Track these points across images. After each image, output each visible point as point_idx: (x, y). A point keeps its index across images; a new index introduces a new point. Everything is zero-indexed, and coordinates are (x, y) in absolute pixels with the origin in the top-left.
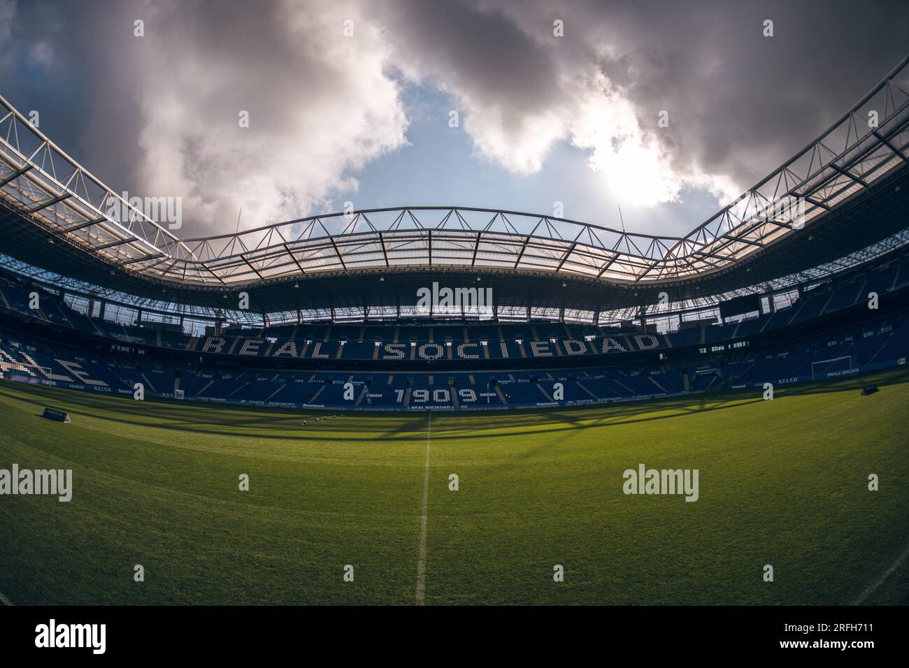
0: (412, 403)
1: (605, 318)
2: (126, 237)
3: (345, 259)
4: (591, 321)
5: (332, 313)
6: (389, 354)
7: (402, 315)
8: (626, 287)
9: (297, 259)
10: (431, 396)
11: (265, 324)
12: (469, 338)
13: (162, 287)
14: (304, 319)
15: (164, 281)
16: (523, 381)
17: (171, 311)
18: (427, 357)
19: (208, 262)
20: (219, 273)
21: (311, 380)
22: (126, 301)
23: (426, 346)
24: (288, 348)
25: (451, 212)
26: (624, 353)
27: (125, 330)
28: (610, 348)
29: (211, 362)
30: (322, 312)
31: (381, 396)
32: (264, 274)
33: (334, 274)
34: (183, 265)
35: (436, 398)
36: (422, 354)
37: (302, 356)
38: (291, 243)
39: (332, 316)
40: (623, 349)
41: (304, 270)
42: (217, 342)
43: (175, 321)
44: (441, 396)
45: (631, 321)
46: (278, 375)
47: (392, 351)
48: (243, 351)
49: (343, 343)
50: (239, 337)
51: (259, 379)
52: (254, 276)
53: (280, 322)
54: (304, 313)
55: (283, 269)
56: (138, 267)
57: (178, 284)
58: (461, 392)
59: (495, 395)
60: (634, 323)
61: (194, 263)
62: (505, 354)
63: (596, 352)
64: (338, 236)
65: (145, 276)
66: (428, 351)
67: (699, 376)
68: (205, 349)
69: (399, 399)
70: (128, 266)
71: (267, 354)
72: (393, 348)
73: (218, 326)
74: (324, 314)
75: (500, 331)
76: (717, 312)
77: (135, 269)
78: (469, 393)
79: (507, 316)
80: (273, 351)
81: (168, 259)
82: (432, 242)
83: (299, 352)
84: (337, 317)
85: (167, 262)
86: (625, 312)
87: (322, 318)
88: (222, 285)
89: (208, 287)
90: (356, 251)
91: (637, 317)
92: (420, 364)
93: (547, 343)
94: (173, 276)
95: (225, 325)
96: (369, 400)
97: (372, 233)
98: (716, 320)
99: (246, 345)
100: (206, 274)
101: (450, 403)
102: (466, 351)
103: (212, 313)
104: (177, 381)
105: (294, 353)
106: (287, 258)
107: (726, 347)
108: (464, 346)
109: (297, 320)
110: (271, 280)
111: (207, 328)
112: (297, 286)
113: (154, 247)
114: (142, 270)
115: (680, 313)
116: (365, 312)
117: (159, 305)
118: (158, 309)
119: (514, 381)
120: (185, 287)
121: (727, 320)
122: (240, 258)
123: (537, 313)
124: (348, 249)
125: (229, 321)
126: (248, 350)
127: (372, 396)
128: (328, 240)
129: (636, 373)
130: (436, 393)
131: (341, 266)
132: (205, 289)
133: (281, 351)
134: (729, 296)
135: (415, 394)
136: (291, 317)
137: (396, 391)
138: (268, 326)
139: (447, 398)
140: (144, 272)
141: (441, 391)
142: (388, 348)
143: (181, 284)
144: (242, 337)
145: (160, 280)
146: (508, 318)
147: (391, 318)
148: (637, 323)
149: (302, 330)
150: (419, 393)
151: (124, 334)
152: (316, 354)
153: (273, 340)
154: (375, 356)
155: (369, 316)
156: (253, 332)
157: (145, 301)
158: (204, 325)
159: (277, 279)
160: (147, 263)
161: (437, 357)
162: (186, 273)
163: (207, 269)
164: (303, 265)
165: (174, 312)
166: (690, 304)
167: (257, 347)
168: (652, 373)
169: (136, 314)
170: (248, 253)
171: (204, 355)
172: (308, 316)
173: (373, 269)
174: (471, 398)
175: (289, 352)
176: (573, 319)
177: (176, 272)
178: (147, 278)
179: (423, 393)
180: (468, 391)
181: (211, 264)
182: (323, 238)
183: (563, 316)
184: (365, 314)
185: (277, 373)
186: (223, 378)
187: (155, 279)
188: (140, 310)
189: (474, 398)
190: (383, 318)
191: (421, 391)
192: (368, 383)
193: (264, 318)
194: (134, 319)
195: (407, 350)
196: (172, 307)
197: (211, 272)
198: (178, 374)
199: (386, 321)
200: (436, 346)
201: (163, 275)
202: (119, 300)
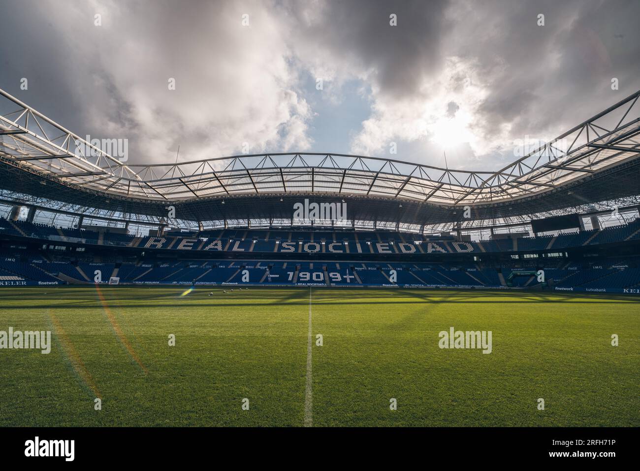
0: (299, 281)
1: (428, 230)
2: (58, 153)
3: (257, 186)
4: (418, 231)
5: (248, 222)
6: (284, 248)
7: (294, 224)
8: (447, 208)
9: (223, 184)
10: (311, 276)
11: (200, 229)
12: (336, 240)
13: (106, 199)
14: (229, 226)
15: (108, 194)
16: (372, 269)
17: (117, 218)
18: (309, 251)
19: (150, 182)
20: (160, 191)
21: (231, 266)
22: (64, 209)
23: (309, 244)
24: (216, 245)
25: (327, 157)
26: (444, 254)
27: (61, 233)
28: (434, 250)
29: (153, 255)
30: (241, 221)
31: (278, 276)
32: (199, 193)
33: (250, 195)
34: (127, 183)
35: (314, 278)
36: (306, 249)
37: (226, 249)
38: (219, 172)
39: (248, 224)
40: (443, 251)
41: (229, 192)
42: (159, 241)
43: (120, 225)
44: (318, 276)
45: (449, 232)
46: (206, 263)
47: (286, 247)
48: (180, 247)
49: (255, 242)
50: (178, 237)
51: (191, 266)
52: (191, 194)
53: (211, 227)
54: (229, 221)
55: (213, 190)
56: (77, 181)
57: (122, 197)
58: (331, 275)
59: (353, 277)
60: (451, 234)
61: (138, 182)
62: (360, 251)
63: (423, 252)
64: (253, 169)
65: (86, 189)
66: (311, 247)
67: (515, 276)
68: (147, 245)
69: (290, 278)
70: (64, 179)
71: (199, 248)
72: (288, 245)
73: (161, 230)
74: (243, 223)
75: (356, 236)
76: (529, 228)
77: (73, 182)
78: (336, 275)
79: (361, 227)
80: (204, 247)
81: (111, 177)
82: (314, 176)
83: (223, 247)
84: (252, 225)
85: (110, 179)
86: (444, 226)
87: (241, 225)
88: (165, 200)
89: (151, 200)
90: (264, 181)
91: (454, 230)
92: (305, 256)
93: (387, 244)
94: (119, 191)
95: (166, 229)
96: (269, 279)
97: (275, 168)
98: (527, 234)
99: (184, 242)
100: (150, 191)
101: (324, 282)
102: (335, 248)
103: (156, 220)
104: (116, 271)
105: (219, 248)
106: (216, 183)
107: (540, 255)
108: (333, 244)
109: (224, 226)
110: (204, 198)
111: (150, 231)
112: (223, 203)
113: (95, 166)
114: (82, 184)
115: (492, 228)
116: (270, 222)
117: (103, 213)
118: (103, 216)
119: (366, 269)
120: (130, 200)
121: (540, 234)
122: (178, 181)
123: (381, 225)
124: (260, 179)
125: (171, 226)
126: (184, 246)
127: (272, 276)
128: (245, 172)
129: (455, 269)
130: (314, 275)
131: (254, 191)
132: (149, 202)
133: (211, 246)
134: (542, 216)
135: (301, 275)
136: (219, 224)
137: (288, 273)
138: (202, 229)
139: (322, 278)
140: (85, 186)
141: (318, 273)
142: (284, 245)
143: (125, 197)
144: (181, 237)
145: (104, 193)
146: (361, 228)
147: (287, 226)
148: (455, 234)
149: (227, 233)
150: (303, 275)
151: (59, 235)
152: (235, 248)
153: (205, 239)
154: (276, 250)
155: (273, 225)
156: (190, 234)
157: (88, 209)
158: (148, 229)
159: (209, 197)
160: (89, 178)
161: (315, 251)
162: (130, 189)
163: (151, 187)
164: (228, 188)
165: (120, 219)
166: (501, 221)
167: (192, 244)
168: (469, 270)
169: (77, 219)
170: (185, 177)
171: (146, 250)
172: (232, 224)
173: (276, 193)
174: (337, 278)
175: (216, 247)
176: (405, 230)
177: (120, 187)
178: (88, 191)
179: (306, 275)
180: (336, 273)
181: (154, 184)
182: (242, 170)
183: (398, 228)
184: (270, 223)
185: (206, 261)
186: (161, 266)
187: (97, 192)
188: (82, 216)
189: (340, 279)
190: (282, 226)
191: (305, 273)
192: (270, 268)
193: (199, 224)
194: (74, 224)
195: (297, 246)
196: (117, 215)
197: (154, 189)
198: (117, 266)
199: (284, 228)
200: (315, 244)
201: (107, 189)
202: (55, 207)
